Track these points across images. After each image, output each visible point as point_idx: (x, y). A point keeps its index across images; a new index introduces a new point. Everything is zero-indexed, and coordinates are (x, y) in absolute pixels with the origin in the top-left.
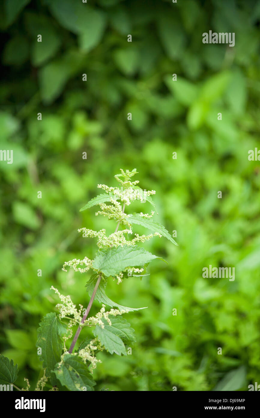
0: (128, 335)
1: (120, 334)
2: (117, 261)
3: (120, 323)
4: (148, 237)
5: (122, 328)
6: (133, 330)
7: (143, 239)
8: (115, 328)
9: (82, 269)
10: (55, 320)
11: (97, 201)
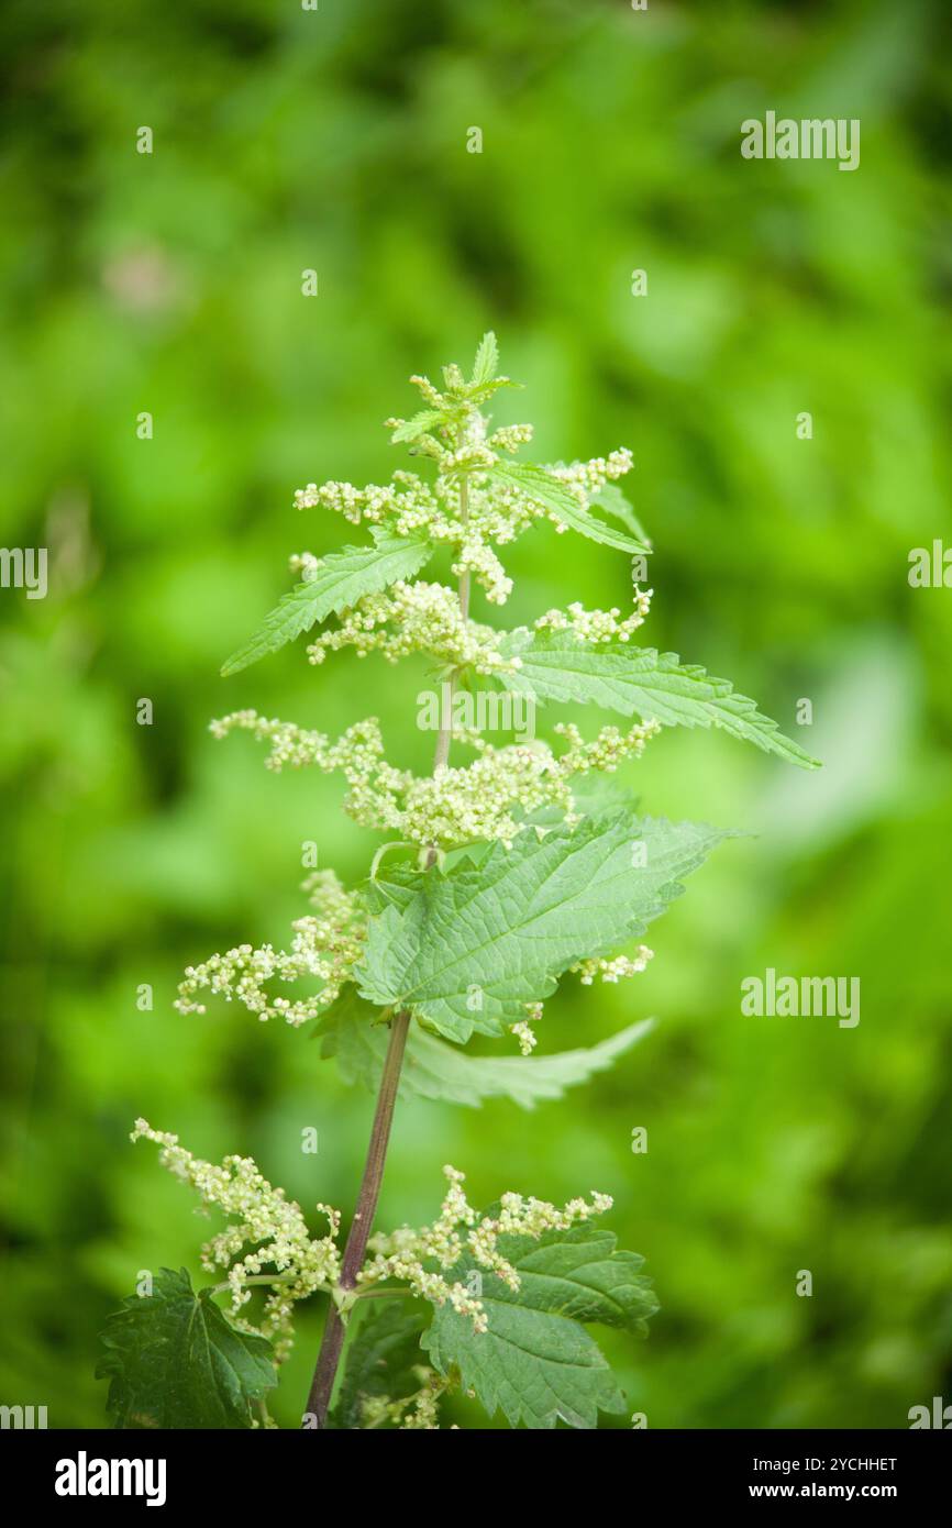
0: (610, 1292)
1: (568, 1301)
2: (493, 939)
3: (556, 1245)
4: (637, 738)
5: (572, 1268)
6: (632, 1259)
7: (608, 758)
8: (539, 1277)
9: (299, 1003)
10: (194, 1311)
11: (314, 602)
